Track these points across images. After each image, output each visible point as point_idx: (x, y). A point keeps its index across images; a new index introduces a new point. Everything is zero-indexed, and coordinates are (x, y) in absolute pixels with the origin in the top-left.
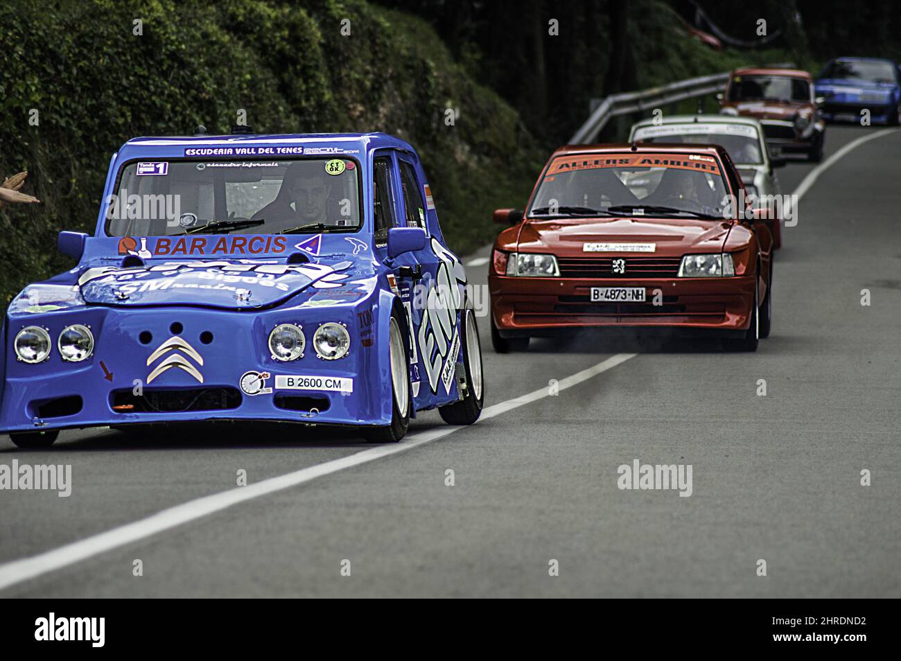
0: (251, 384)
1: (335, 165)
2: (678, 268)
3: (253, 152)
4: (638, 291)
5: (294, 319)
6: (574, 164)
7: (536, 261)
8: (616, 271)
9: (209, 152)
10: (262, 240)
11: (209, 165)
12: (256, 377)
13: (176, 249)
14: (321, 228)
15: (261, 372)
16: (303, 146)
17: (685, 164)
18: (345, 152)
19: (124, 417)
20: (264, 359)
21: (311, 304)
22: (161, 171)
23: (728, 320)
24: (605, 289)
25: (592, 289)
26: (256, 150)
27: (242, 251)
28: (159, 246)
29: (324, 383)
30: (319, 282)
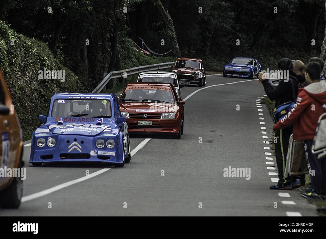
0: (92, 153)
1: (105, 102)
2: (161, 117)
3: (85, 98)
4: (150, 122)
5: (102, 138)
6: (133, 88)
7: (123, 114)
8: (145, 117)
9: (75, 98)
10: (89, 119)
11: (75, 101)
12: (94, 152)
13: (69, 121)
14: (102, 117)
15: (95, 150)
16: (97, 97)
17: (162, 89)
18: (107, 99)
19: (62, 160)
20: (95, 147)
21: (105, 135)
22: (63, 102)
23: (174, 130)
24: (142, 122)
25: (138, 122)
26: (86, 97)
27: (84, 122)
28: (65, 120)
29: (109, 153)
30: (105, 130)
